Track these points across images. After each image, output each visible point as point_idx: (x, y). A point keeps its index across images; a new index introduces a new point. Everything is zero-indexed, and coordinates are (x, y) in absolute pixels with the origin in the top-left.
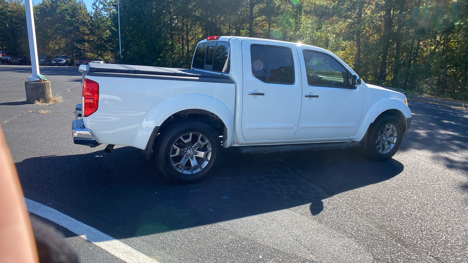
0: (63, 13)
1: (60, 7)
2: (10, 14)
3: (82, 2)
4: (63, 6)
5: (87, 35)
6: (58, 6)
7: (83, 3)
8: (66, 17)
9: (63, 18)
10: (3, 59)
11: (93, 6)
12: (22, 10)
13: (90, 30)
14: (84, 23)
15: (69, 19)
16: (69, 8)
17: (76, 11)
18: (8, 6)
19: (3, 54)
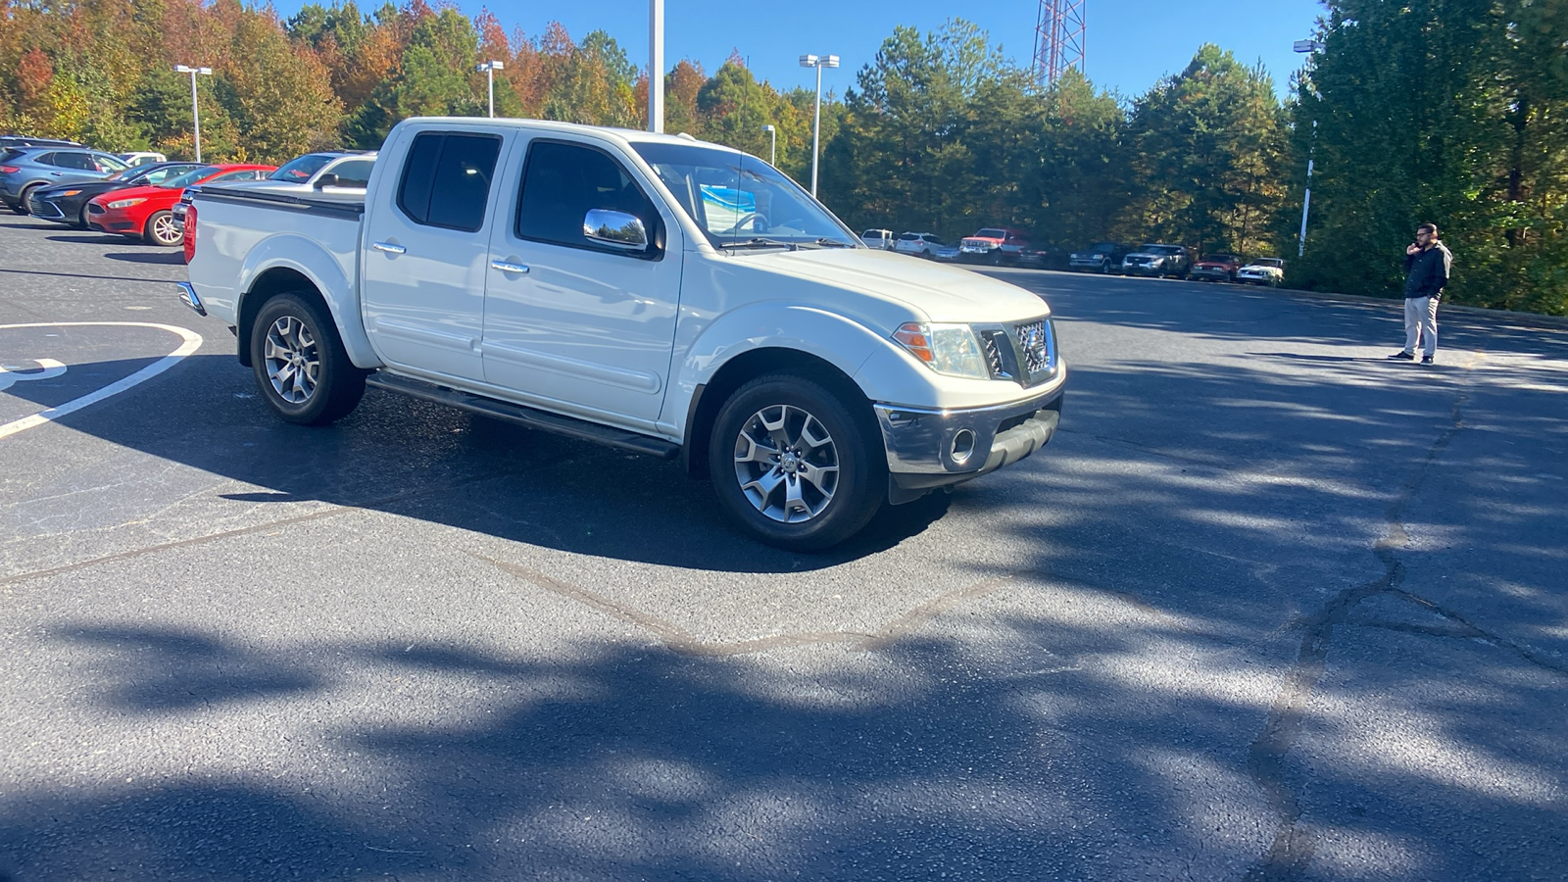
0: (1189, 112)
1: (1190, 95)
2: (1050, 128)
3: (1263, 73)
4: (1199, 90)
5: (1258, 179)
6: (1183, 93)
7: (1266, 75)
8: (1196, 125)
9: (1187, 130)
10: (1005, 252)
11: (1292, 82)
12: (1082, 113)
13: (1269, 161)
14: (1250, 143)
15: (1205, 130)
16: (1212, 95)
17: (1235, 102)
18: (1053, 107)
19: (1007, 238)
